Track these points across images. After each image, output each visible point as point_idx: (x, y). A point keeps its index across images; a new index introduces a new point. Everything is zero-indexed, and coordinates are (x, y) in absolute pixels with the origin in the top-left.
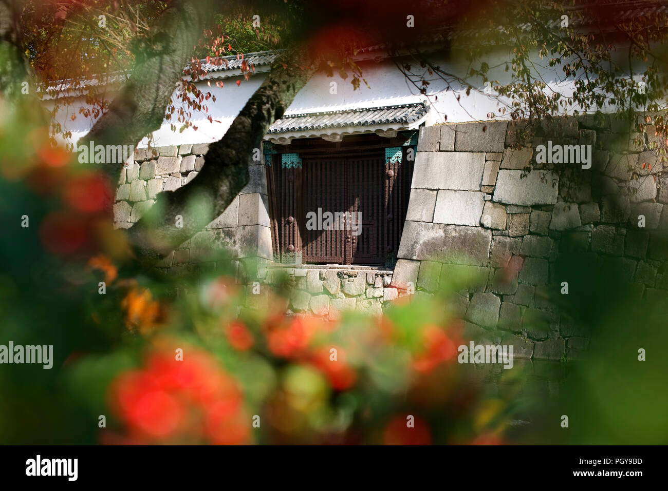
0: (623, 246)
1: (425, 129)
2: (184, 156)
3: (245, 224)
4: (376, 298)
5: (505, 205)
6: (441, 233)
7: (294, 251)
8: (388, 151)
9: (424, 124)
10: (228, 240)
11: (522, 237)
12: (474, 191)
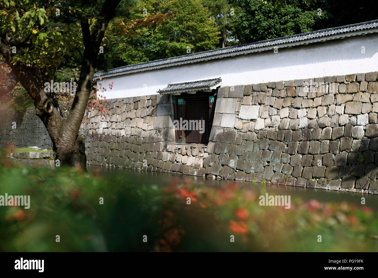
0: (276, 136)
1: (220, 89)
2: (148, 100)
3: (164, 127)
4: (201, 157)
5: (242, 119)
6: (222, 131)
7: (182, 138)
8: (210, 98)
9: (220, 87)
10: (159, 134)
11: (246, 132)
12: (233, 114)
